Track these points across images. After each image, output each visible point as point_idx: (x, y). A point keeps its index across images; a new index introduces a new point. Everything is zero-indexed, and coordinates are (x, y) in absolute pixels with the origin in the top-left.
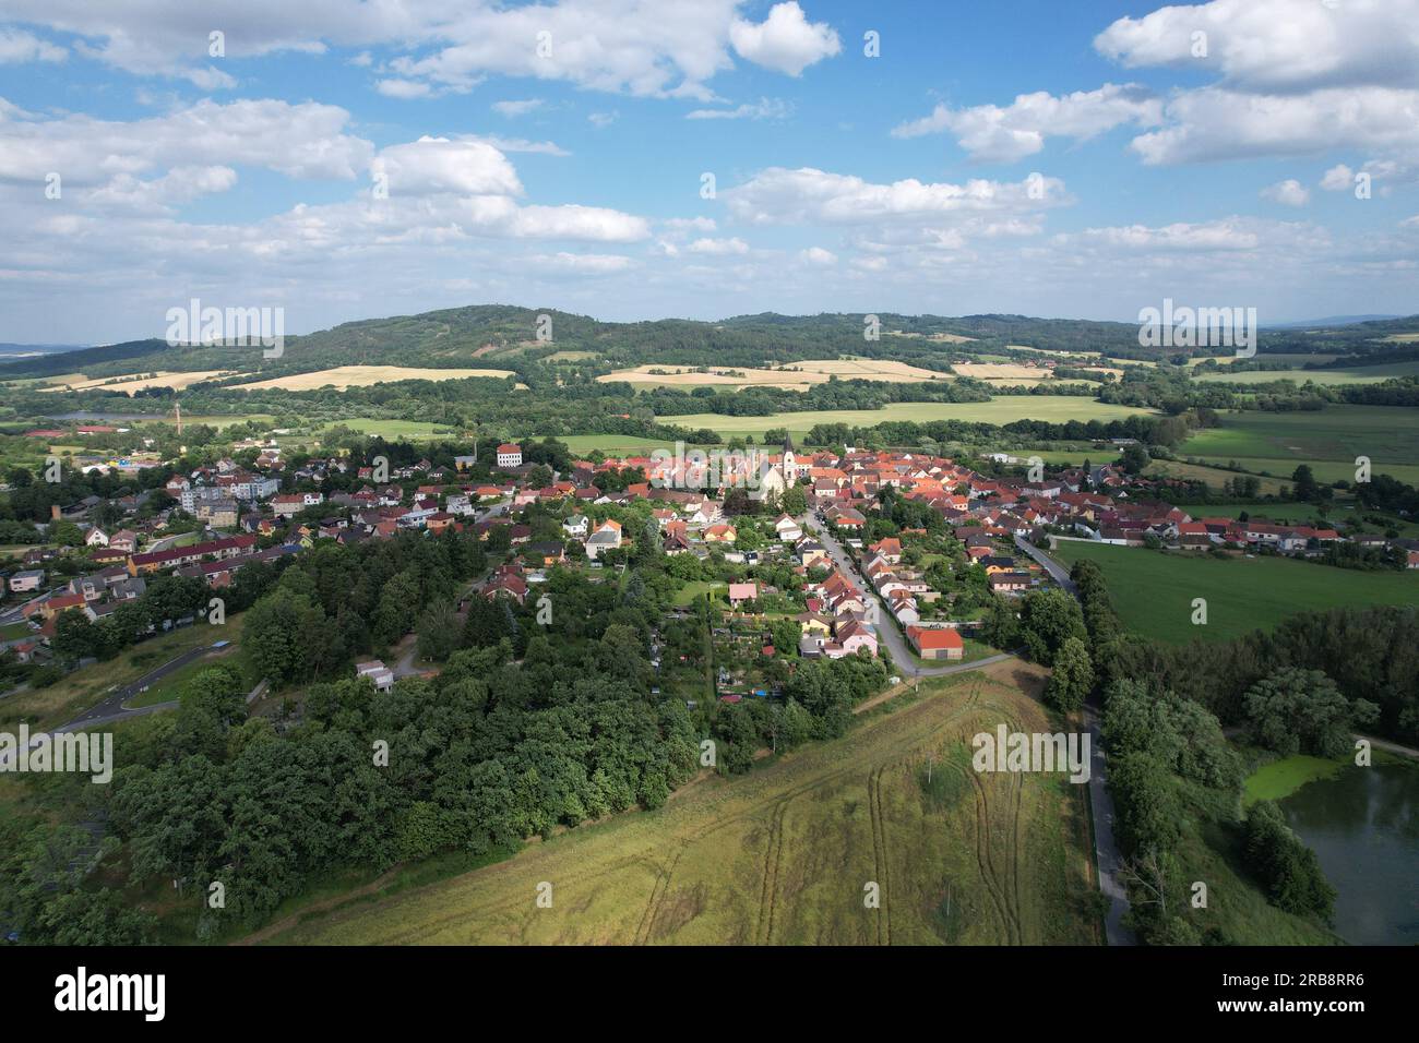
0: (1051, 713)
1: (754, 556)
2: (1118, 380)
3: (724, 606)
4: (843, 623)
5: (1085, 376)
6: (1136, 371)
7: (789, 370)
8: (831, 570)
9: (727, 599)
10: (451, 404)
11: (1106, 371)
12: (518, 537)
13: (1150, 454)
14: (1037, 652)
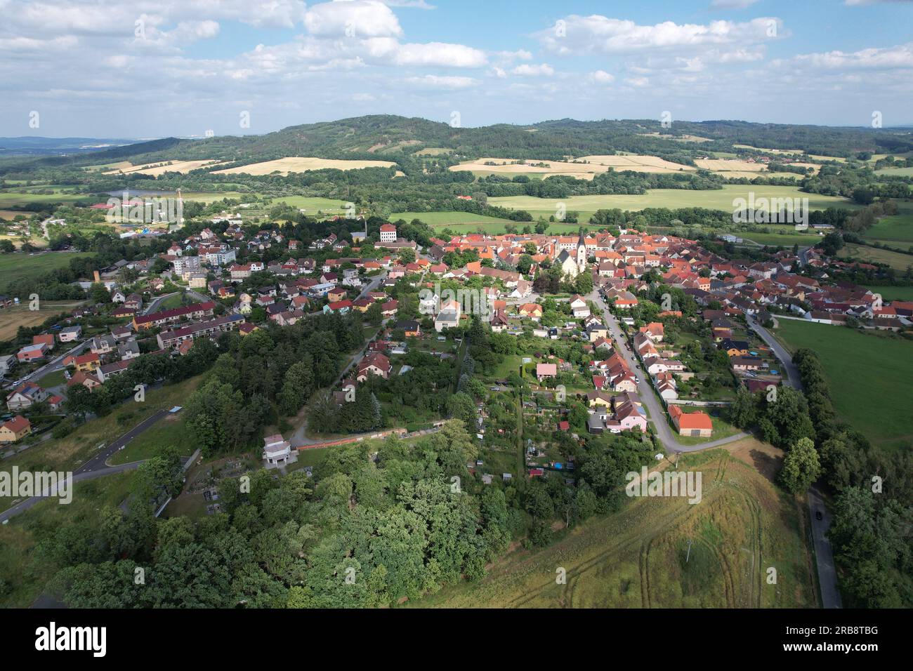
0: (783, 493)
1: (555, 332)
2: (816, 173)
3: (532, 380)
4: (621, 403)
5: (791, 170)
6: (831, 166)
7: (580, 163)
8: (612, 350)
9: (534, 372)
10: (353, 187)
11: (807, 166)
12: (389, 310)
13: (844, 238)
14: (771, 437)
